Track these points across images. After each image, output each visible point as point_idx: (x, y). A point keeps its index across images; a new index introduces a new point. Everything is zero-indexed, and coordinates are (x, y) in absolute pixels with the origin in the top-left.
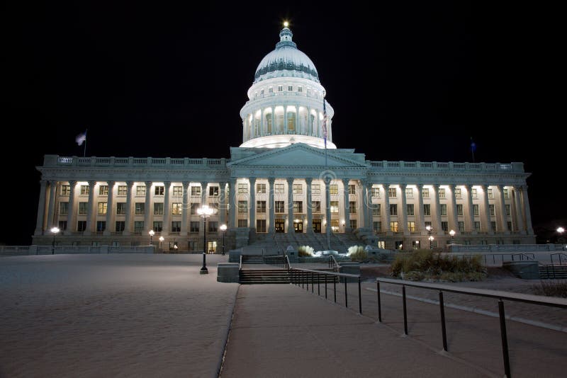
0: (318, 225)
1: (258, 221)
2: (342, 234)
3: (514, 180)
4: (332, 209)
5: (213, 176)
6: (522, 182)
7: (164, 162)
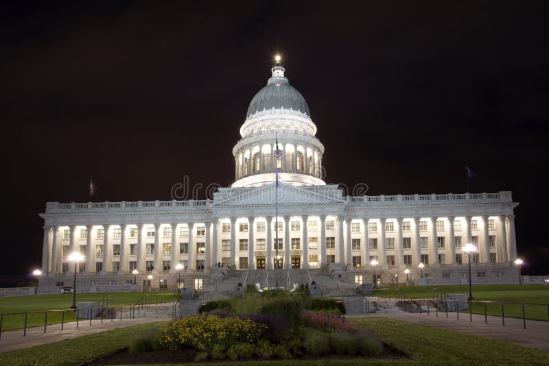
0: (298, 261)
1: (241, 259)
2: (319, 269)
3: (500, 210)
4: (311, 245)
5: (198, 217)
6: (510, 211)
7: (154, 205)
